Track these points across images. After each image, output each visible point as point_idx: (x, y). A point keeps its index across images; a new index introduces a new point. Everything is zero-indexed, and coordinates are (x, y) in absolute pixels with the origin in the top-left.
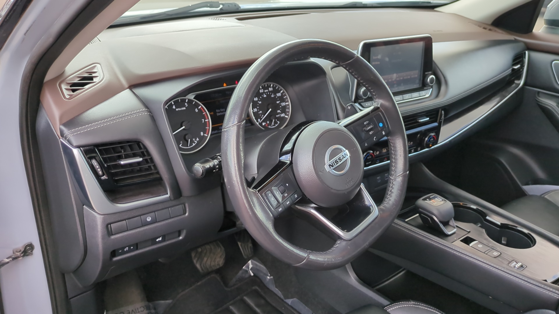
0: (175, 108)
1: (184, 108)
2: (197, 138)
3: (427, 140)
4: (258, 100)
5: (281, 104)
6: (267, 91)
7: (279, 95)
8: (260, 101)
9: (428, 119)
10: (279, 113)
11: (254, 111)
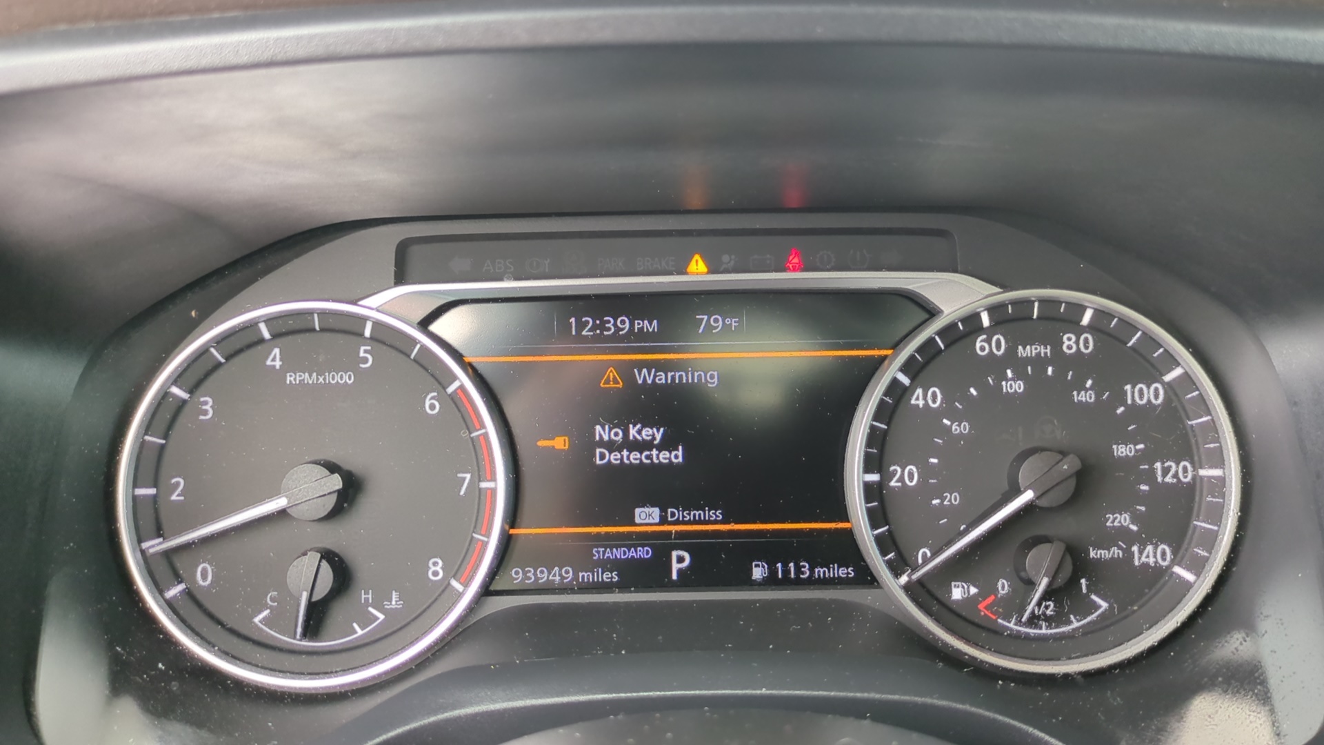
0: (278, 364)
1: (347, 379)
2: (395, 596)
4: (947, 410)
5: (1152, 471)
6: (1045, 351)
7: (1147, 394)
8: (956, 417)
10: (1123, 532)
11: (893, 483)
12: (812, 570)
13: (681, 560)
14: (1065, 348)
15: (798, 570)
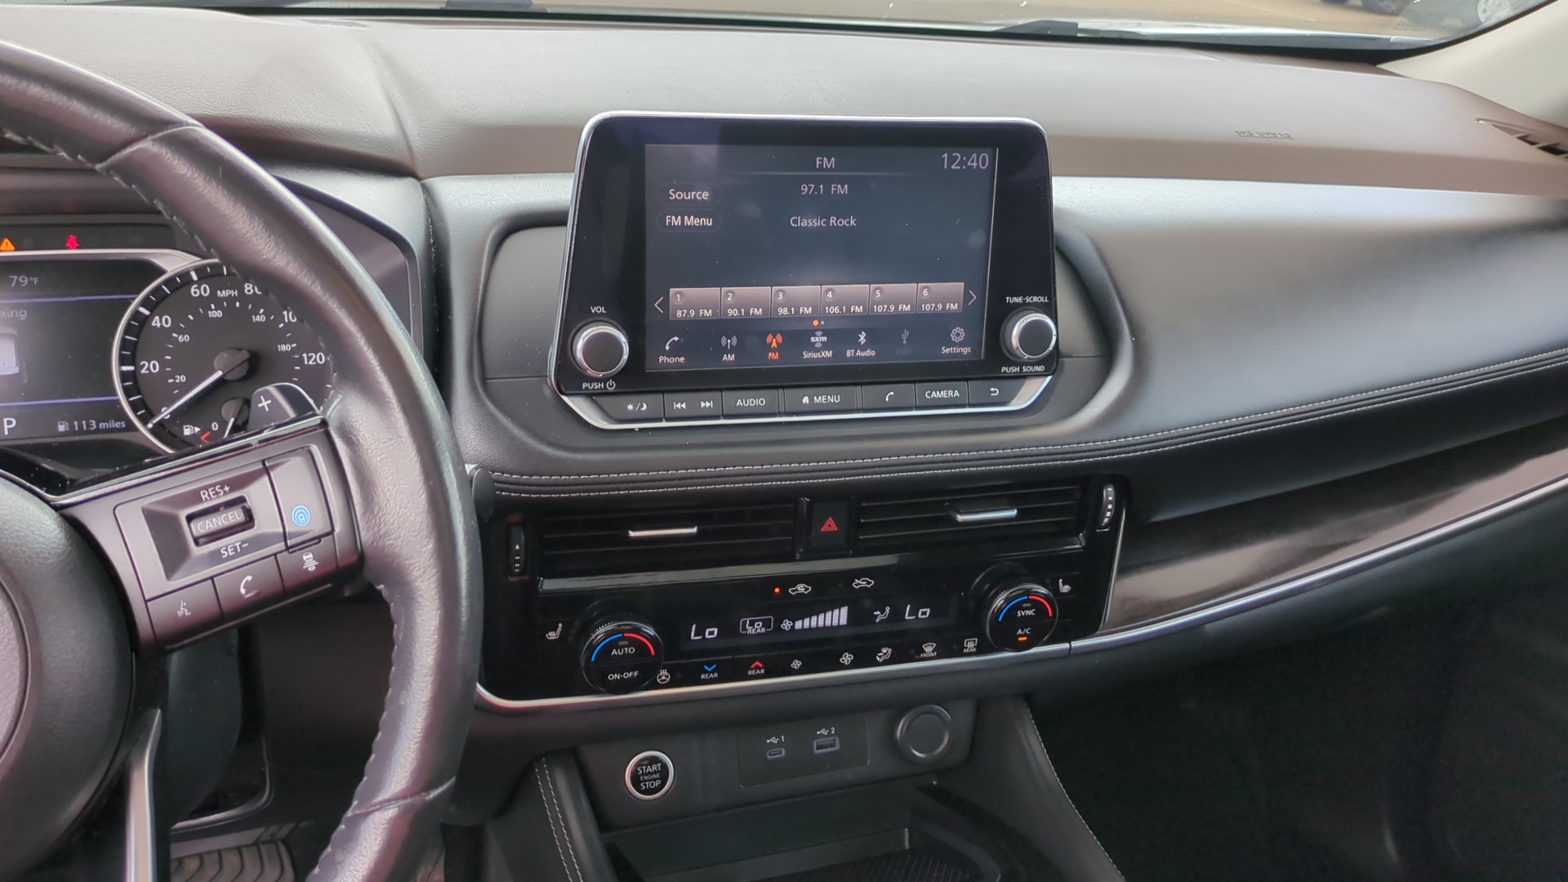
3: (1000, 610)
4: (175, 328)
5: (302, 359)
6: (234, 293)
8: (181, 332)
9: (1013, 513)
11: (143, 371)
12: (97, 425)
13: (9, 423)
14: (246, 291)
15: (88, 425)
